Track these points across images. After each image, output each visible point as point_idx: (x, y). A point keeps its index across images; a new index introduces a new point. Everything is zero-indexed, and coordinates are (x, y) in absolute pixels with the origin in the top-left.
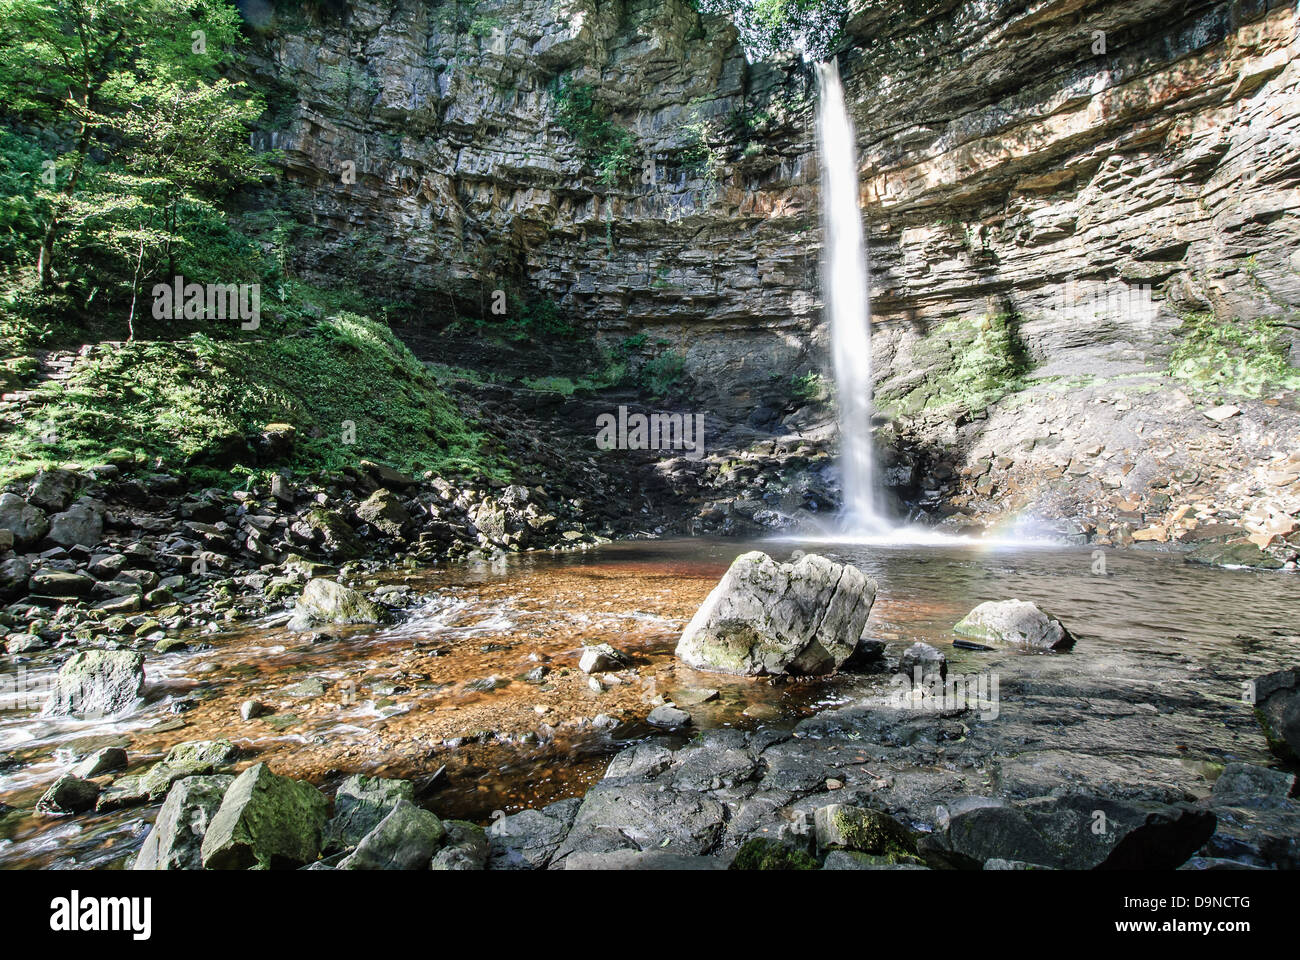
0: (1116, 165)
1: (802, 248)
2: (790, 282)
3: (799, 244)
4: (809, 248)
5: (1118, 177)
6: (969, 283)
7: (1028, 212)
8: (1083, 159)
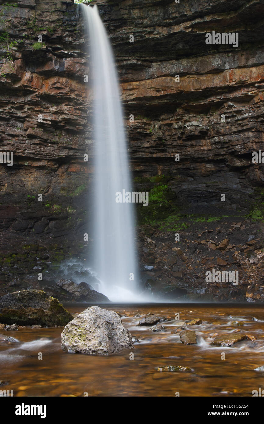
0: (231, 107)
1: (57, 116)
2: (45, 137)
3: (55, 113)
4: (62, 116)
5: (230, 112)
6: (150, 156)
7: (186, 121)
8: (216, 99)
